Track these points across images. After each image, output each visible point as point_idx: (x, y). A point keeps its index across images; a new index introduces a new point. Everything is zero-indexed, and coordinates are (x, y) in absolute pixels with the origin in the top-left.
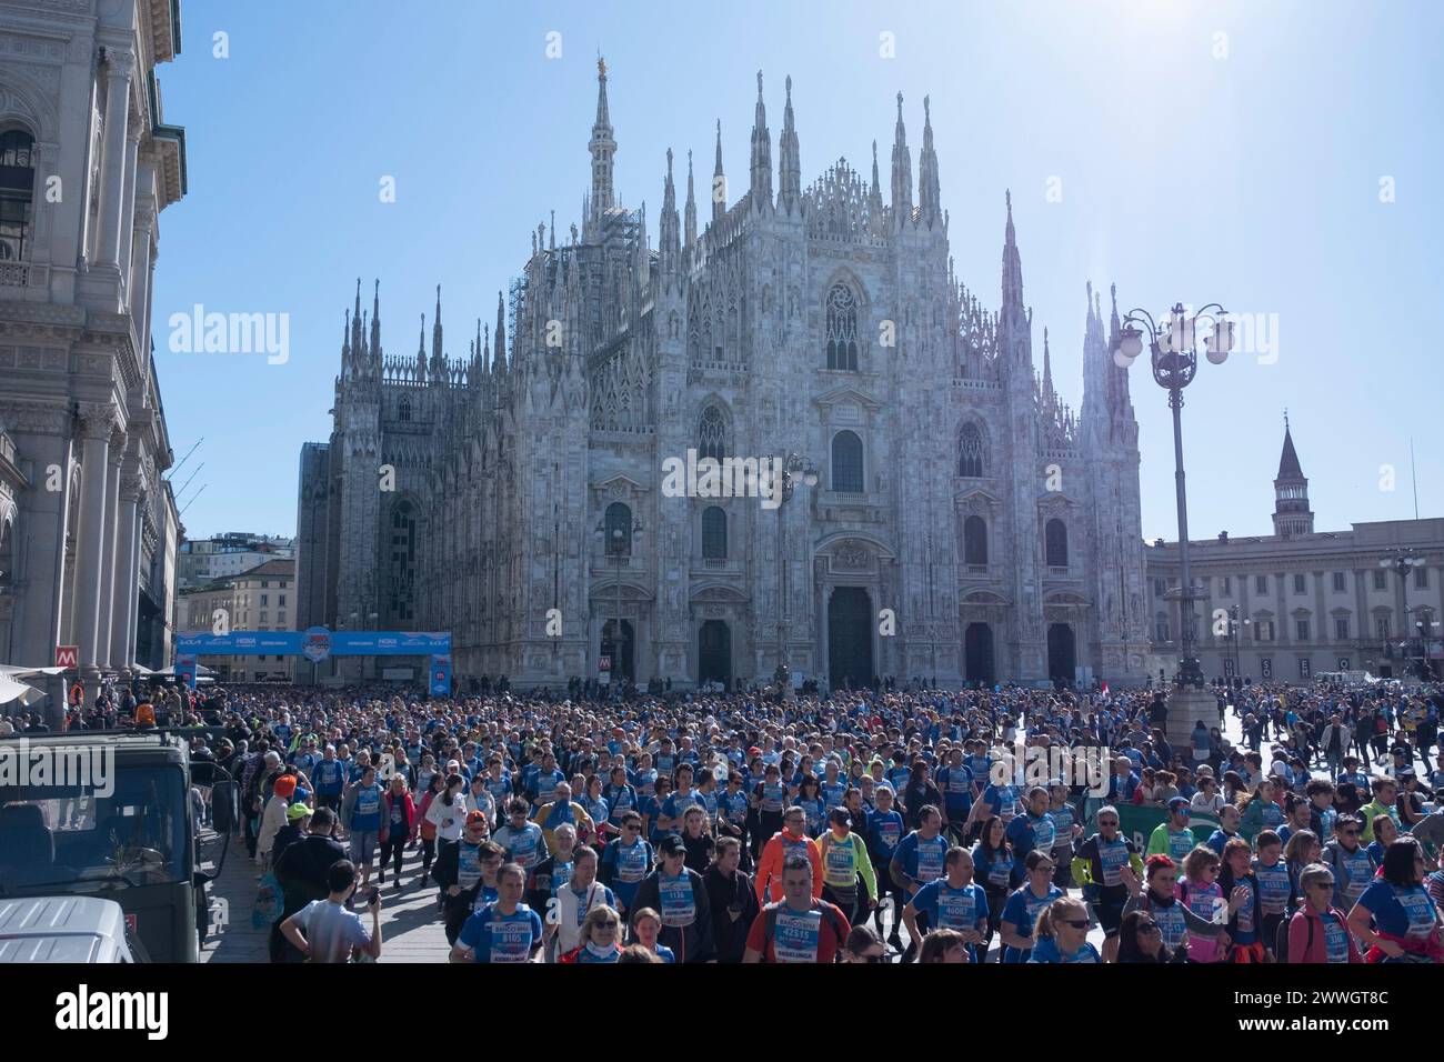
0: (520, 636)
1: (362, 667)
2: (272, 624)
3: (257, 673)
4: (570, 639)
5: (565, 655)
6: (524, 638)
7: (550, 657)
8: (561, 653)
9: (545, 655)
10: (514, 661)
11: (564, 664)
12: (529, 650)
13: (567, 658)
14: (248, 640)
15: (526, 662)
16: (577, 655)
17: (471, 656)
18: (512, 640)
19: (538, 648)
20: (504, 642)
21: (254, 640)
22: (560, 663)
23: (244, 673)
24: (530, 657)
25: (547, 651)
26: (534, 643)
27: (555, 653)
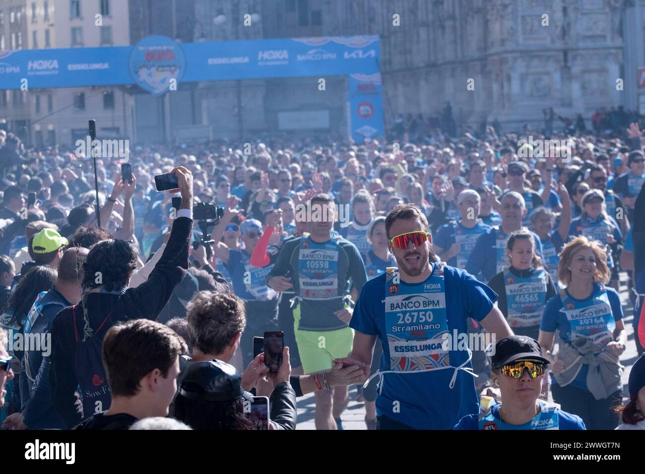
0: (503, 41)
1: (240, 108)
2: (92, 41)
3: (73, 131)
4: (590, 44)
5: (584, 72)
6: (509, 46)
7: (557, 76)
8: (576, 69)
9: (548, 73)
10: (495, 87)
11: (583, 87)
12: (521, 66)
13: (587, 77)
14: (46, 64)
15: (515, 86)
16: (603, 71)
17: (422, 83)
18: (493, 50)
19: (536, 62)
20: (476, 55)
21: (55, 64)
22: (575, 87)
23: (52, 133)
24: (523, 78)
25: (551, 67)
26: (528, 54)
27: (565, 68)
